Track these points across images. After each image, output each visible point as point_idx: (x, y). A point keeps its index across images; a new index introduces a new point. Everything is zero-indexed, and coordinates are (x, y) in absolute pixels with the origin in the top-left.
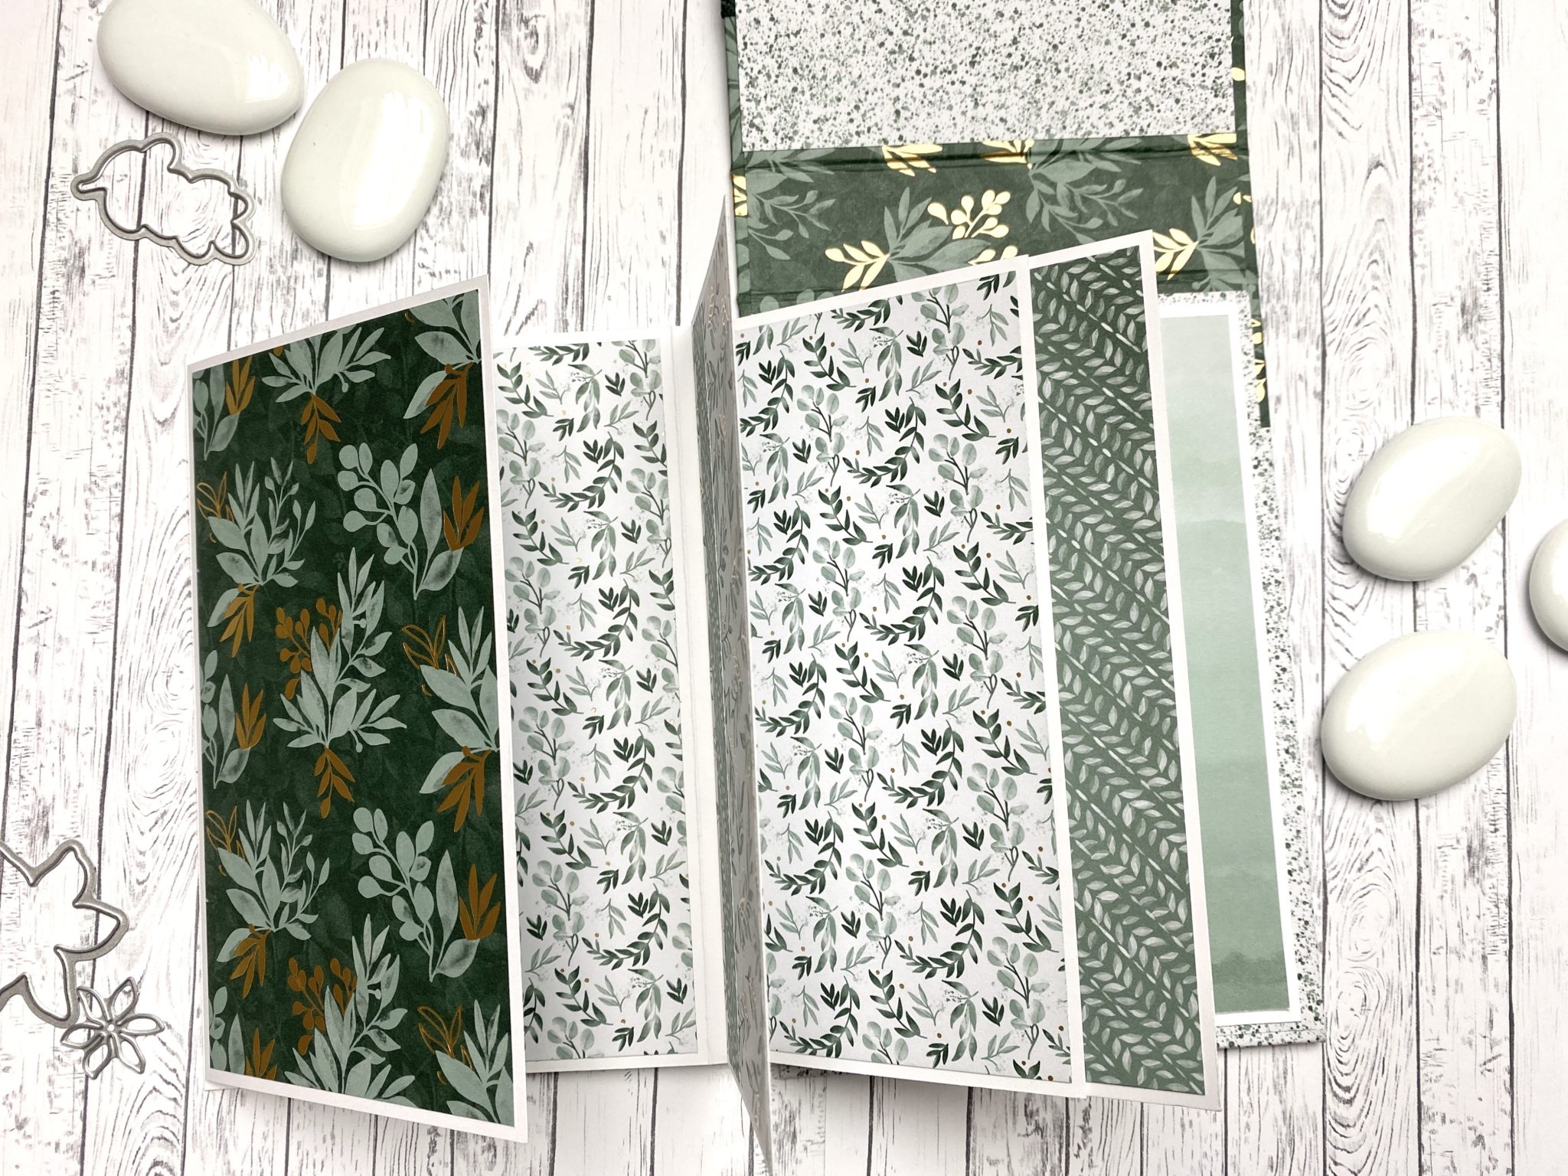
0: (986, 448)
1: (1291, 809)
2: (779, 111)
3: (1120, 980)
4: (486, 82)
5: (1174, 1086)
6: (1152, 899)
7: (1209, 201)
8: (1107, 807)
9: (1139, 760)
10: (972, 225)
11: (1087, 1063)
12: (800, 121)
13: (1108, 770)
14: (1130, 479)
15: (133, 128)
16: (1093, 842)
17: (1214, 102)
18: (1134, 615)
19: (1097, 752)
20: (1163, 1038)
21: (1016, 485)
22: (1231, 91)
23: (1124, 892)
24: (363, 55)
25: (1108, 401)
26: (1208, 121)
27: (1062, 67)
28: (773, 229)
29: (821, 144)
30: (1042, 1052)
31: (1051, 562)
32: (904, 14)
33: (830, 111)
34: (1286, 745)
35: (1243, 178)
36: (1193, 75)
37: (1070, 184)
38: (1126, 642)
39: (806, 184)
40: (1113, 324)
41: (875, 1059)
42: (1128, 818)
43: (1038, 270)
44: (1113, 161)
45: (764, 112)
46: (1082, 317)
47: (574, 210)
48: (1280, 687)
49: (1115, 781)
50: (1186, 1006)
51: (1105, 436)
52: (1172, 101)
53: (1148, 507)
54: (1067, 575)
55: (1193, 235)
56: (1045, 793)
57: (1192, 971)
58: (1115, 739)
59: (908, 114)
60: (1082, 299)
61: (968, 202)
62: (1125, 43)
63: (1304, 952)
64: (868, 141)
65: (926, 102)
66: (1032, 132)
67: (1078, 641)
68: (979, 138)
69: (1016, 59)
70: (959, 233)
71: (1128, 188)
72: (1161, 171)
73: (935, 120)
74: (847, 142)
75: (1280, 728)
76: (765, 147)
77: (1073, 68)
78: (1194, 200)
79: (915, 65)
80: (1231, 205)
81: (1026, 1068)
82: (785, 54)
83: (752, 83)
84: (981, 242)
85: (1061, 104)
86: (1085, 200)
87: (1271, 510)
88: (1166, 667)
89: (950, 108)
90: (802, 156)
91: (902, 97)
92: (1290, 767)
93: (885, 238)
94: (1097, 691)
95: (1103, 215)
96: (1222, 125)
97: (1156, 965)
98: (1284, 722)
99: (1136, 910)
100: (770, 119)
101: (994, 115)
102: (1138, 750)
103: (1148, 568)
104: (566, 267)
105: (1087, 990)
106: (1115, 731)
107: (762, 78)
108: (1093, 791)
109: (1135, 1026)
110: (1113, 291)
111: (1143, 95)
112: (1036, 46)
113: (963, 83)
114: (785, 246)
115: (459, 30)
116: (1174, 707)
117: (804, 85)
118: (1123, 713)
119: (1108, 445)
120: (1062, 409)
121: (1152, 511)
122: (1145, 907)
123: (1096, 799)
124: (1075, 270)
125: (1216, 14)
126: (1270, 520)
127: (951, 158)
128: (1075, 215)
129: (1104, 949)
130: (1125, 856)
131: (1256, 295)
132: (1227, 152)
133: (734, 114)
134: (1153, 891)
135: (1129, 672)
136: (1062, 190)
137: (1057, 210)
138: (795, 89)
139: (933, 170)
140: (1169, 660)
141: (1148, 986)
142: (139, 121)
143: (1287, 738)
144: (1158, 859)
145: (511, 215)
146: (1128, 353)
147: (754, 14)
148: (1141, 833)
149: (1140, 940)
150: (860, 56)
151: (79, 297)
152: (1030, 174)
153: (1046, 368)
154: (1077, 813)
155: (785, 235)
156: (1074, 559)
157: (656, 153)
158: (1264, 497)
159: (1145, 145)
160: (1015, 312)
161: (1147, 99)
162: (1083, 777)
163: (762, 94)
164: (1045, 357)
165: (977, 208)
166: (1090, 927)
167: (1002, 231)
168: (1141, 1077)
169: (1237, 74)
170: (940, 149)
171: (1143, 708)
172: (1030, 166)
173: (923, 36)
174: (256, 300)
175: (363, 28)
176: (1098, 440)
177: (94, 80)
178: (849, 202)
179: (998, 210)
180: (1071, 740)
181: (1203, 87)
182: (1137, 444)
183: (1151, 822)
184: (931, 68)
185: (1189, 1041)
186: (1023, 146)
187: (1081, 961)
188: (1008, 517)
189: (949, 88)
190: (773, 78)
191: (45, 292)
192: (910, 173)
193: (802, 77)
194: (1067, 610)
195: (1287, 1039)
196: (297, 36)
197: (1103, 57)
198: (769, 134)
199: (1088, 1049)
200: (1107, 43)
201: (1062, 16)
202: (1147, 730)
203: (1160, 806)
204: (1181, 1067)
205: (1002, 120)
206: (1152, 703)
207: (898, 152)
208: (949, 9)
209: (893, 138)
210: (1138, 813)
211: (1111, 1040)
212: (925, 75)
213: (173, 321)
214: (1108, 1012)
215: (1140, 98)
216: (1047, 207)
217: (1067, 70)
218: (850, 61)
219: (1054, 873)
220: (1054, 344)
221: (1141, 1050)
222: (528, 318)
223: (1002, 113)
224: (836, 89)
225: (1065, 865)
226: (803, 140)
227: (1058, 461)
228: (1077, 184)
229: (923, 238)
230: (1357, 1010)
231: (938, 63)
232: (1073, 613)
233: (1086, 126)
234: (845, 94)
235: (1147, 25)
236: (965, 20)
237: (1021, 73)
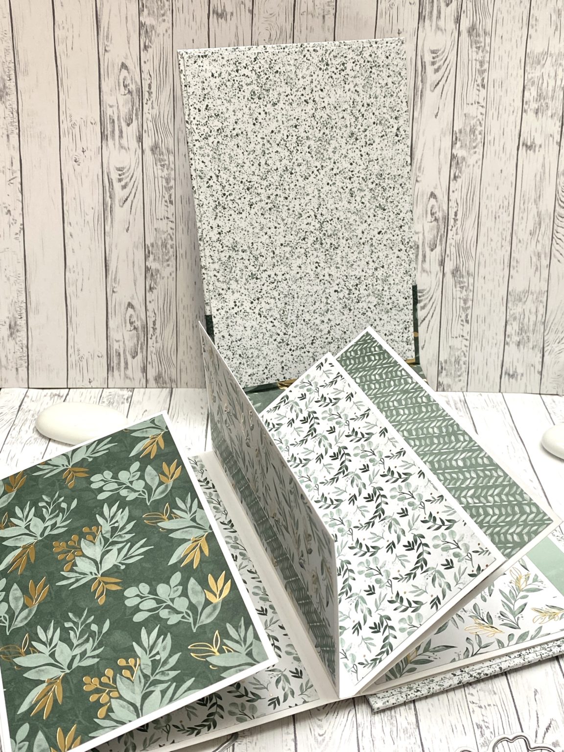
12: (243, 376)
17: (407, 347)
22: (413, 342)
26: (405, 355)
29: (252, 384)
32: (284, 326)
33: (255, 370)
36: (399, 337)
59: (286, 368)
64: (271, 381)
65: (294, 362)
69: (330, 339)
73: (298, 369)
74: (263, 382)
79: (289, 347)
82: (236, 349)
91: (284, 361)
96: (410, 356)
112: (337, 333)
113: (309, 352)
117: (244, 361)
125: (407, 312)
138: (240, 363)
147: (222, 334)
150: (266, 346)
169: (416, 335)
173: (292, 334)
181: (402, 342)
184: (296, 347)
189: (303, 355)
190: (231, 360)
193: (243, 358)
201: (347, 320)
207: (284, 383)
208: (302, 322)
209: (281, 378)
212: (293, 351)
218: (263, 348)
226: (245, 384)
231: (298, 345)
234: (261, 362)
235: (381, 320)
236: (309, 326)
237: (332, 345)
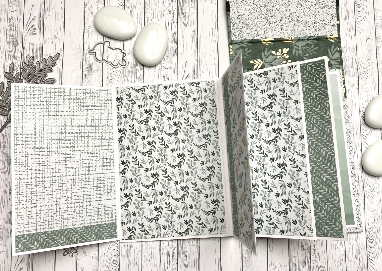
0: (291, 102)
1: (354, 181)
2: (239, 31)
3: (324, 214)
4: (175, 27)
5: (337, 236)
6: (330, 197)
7: (332, 50)
8: (320, 178)
9: (327, 167)
10: (281, 55)
11: (317, 232)
12: (244, 34)
13: (320, 170)
14: (324, 108)
15: (101, 39)
16: (317, 185)
17: (333, 28)
18: (325, 136)
19: (317, 166)
20: (334, 226)
21: (298, 110)
22: (337, 26)
23: (324, 196)
24: (149, 22)
25: (318, 92)
26: (332, 32)
27: (300, 21)
29: (248, 38)
30: (306, 230)
31: (306, 126)
32: (266, 10)
33: (250, 31)
34: (352, 167)
35: (340, 45)
36: (328, 23)
38: (324, 142)
39: (245, 47)
40: (319, 75)
41: (267, 234)
42: (325, 180)
43: (301, 64)
44: (311, 41)
45: (236, 32)
46: (312, 74)
47: (195, 54)
48: (350, 154)
49: (321, 172)
50: (339, 219)
51: (318, 99)
52: (324, 28)
53: (328, 114)
54: (310, 129)
55: (329, 57)
56: (306, 175)
57: (340, 212)
58: (321, 163)
59: (267, 32)
60: (312, 70)
61: (280, 51)
62: (313, 16)
63: (357, 212)
64: (258, 38)
65: (271, 29)
66: (293, 35)
67: (313, 143)
68: (282, 37)
69: (290, 20)
70: (278, 57)
71: (314, 47)
72: (322, 44)
73: (273, 33)
74: (254, 38)
75: (351, 163)
76: (236, 39)
77: (302, 22)
78: (329, 50)
79: (268, 21)
80: (337, 50)
81: (303, 234)
82: (240, 19)
83: (233, 26)
84: (283, 59)
85: (300, 29)
87: (347, 116)
88: (333, 147)
89: (276, 30)
90: (244, 41)
91: (266, 28)
92: (353, 172)
93: (262, 58)
94: (317, 153)
95: (309, 53)
96: (335, 33)
97: (332, 211)
98: (351, 162)
99: (327, 199)
100: (237, 33)
101: (285, 32)
102: (327, 165)
103: (328, 127)
104: (194, 66)
105: (316, 217)
106: (321, 161)
107: (236, 25)
108: (317, 174)
109: (327, 224)
110: (319, 68)
111: (318, 27)
112: (294, 17)
113: (279, 25)
115: (169, 16)
116: (335, 156)
117: (245, 26)
118: (323, 158)
119: (318, 101)
120: (308, 93)
121: (329, 115)
122: (329, 198)
123: (317, 176)
124: (310, 64)
125: (333, 9)
126: (347, 118)
127: (276, 41)
128: (303, 53)
129: (320, 208)
130: (324, 188)
131: (343, 70)
132: (336, 39)
133: (229, 33)
134: (331, 195)
135: (324, 149)
136: (300, 48)
137: (299, 52)
138: (243, 27)
139: (272, 44)
140: (333, 146)
141: (330, 215)
142: (102, 38)
143: (352, 166)
144: (331, 188)
145: (182, 55)
146: (322, 81)
147: (234, 11)
148: (328, 183)
149: (328, 205)
150: (256, 20)
151: (91, 75)
152: (293, 44)
153: (304, 85)
154: (313, 179)
156: (311, 125)
157: (212, 41)
158: (346, 113)
159: (318, 38)
160: (297, 73)
161: (318, 28)
162: (314, 171)
163: (236, 28)
164: (304, 82)
165: (282, 52)
166: (316, 203)
167: (287, 57)
168: (329, 235)
169: (338, 22)
170: (274, 39)
171: (328, 156)
173: (270, 15)
174: (128, 75)
175: (149, 16)
176: (316, 100)
177: (92, 29)
178: (255, 51)
179: (286, 52)
180: (311, 164)
181: (330, 25)
182: (325, 101)
183: (330, 180)
184: (272, 22)
185: (340, 227)
186: (292, 38)
187: (315, 211)
188: (296, 116)
189: (276, 26)
190: (238, 24)
191: (84, 74)
192: (267, 44)
193: (244, 24)
194: (310, 136)
195: (354, 231)
196: (135, 18)
197: (309, 19)
198: (237, 36)
199: (317, 229)
200: (310, 16)
201: (300, 11)
202: (328, 161)
203: (332, 177)
204: (338, 232)
205: (287, 33)
206: (329, 155)
207: (265, 40)
208: (276, 9)
209: (264, 37)
210: (327, 179)
211: (322, 227)
212: (271, 24)
213: (111, 80)
214: (321, 221)
215: (317, 28)
216: (297, 51)
217: (301, 22)
218: (254, 21)
219: (308, 192)
220: (306, 80)
221: (329, 229)
222: (186, 77)
223: (287, 31)
224: (251, 27)
225: (310, 190)
226: (244, 38)
227: (307, 104)
228: (303, 46)
229: (270, 58)
230: (373, 222)
232: (312, 137)
233: (305, 34)
234: (253, 28)
235: (318, 12)
236: (279, 12)
237: (291, 23)
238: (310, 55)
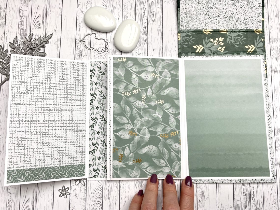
1: (271, 142)
2: (186, 23)
7: (258, 40)
10: (218, 43)
12: (190, 25)
17: (259, 24)
22: (262, 22)
26: (258, 27)
28: (185, 42)
29: (193, 29)
32: (207, 8)
33: (195, 24)
35: (263, 37)
36: (255, 19)
37: (234, 37)
39: (190, 35)
44: (241, 33)
45: (184, 23)
48: (269, 122)
52: (252, 23)
55: (255, 46)
59: (207, 24)
61: (217, 39)
62: (244, 14)
64: (201, 29)
65: (210, 23)
66: (228, 28)
68: (219, 29)
69: (226, 16)
70: (215, 44)
71: (244, 38)
72: (250, 35)
73: (212, 25)
74: (197, 29)
76: (184, 29)
77: (235, 18)
78: (255, 40)
79: (209, 17)
80: (261, 41)
82: (188, 14)
83: (182, 19)
84: (219, 46)
85: (233, 23)
86: (236, 39)
87: (268, 92)
90: (190, 31)
91: (207, 22)
93: (203, 44)
95: (239, 42)
96: (260, 28)
98: (269, 127)
100: (185, 25)
101: (222, 25)
107: (184, 18)
112: (229, 14)
113: (217, 20)
114: (187, 45)
117: (191, 19)
125: (260, 9)
126: (267, 94)
127: (214, 32)
128: (235, 42)
131: (265, 56)
132: (261, 32)
133: (178, 24)
136: (233, 38)
137: (232, 41)
138: (189, 20)
139: (211, 34)
143: (270, 130)
147: (183, 7)
150: (200, 15)
152: (227, 35)
155: (186, 43)
158: (266, 90)
159: (247, 31)
161: (248, 23)
163: (184, 20)
167: (223, 44)
169: (263, 19)
170: (213, 30)
172: (227, 34)
173: (210, 12)
178: (197, 38)
179: (222, 41)
181: (257, 21)
184: (212, 17)
186: (226, 30)
189: (214, 20)
190: (186, 18)
192: (208, 34)
193: (190, 18)
197: (240, 16)
198: (184, 27)
200: (241, 14)
201: (234, 9)
205: (223, 26)
207: (206, 31)
208: (215, 7)
209: (205, 28)
212: (211, 18)
215: (246, 23)
216: (230, 40)
217: (234, 18)
218: (198, 16)
223: (223, 25)
226: (190, 28)
228: (235, 37)
229: (209, 45)
231: (213, 16)
233: (237, 27)
234: (197, 21)
235: (248, 11)
236: (217, 9)
237: (227, 18)
238: (240, 44)
